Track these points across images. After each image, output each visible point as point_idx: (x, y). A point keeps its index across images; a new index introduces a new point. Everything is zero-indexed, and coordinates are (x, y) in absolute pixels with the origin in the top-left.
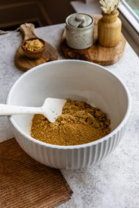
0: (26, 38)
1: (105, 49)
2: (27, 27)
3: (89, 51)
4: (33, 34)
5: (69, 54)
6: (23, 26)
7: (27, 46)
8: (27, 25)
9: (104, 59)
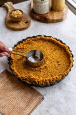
0: (10, 11)
1: (57, 13)
2: (8, 4)
3: (48, 14)
4: (13, 8)
5: (37, 17)
6: (6, 4)
7: (12, 14)
8: (8, 3)
9: (58, 18)
